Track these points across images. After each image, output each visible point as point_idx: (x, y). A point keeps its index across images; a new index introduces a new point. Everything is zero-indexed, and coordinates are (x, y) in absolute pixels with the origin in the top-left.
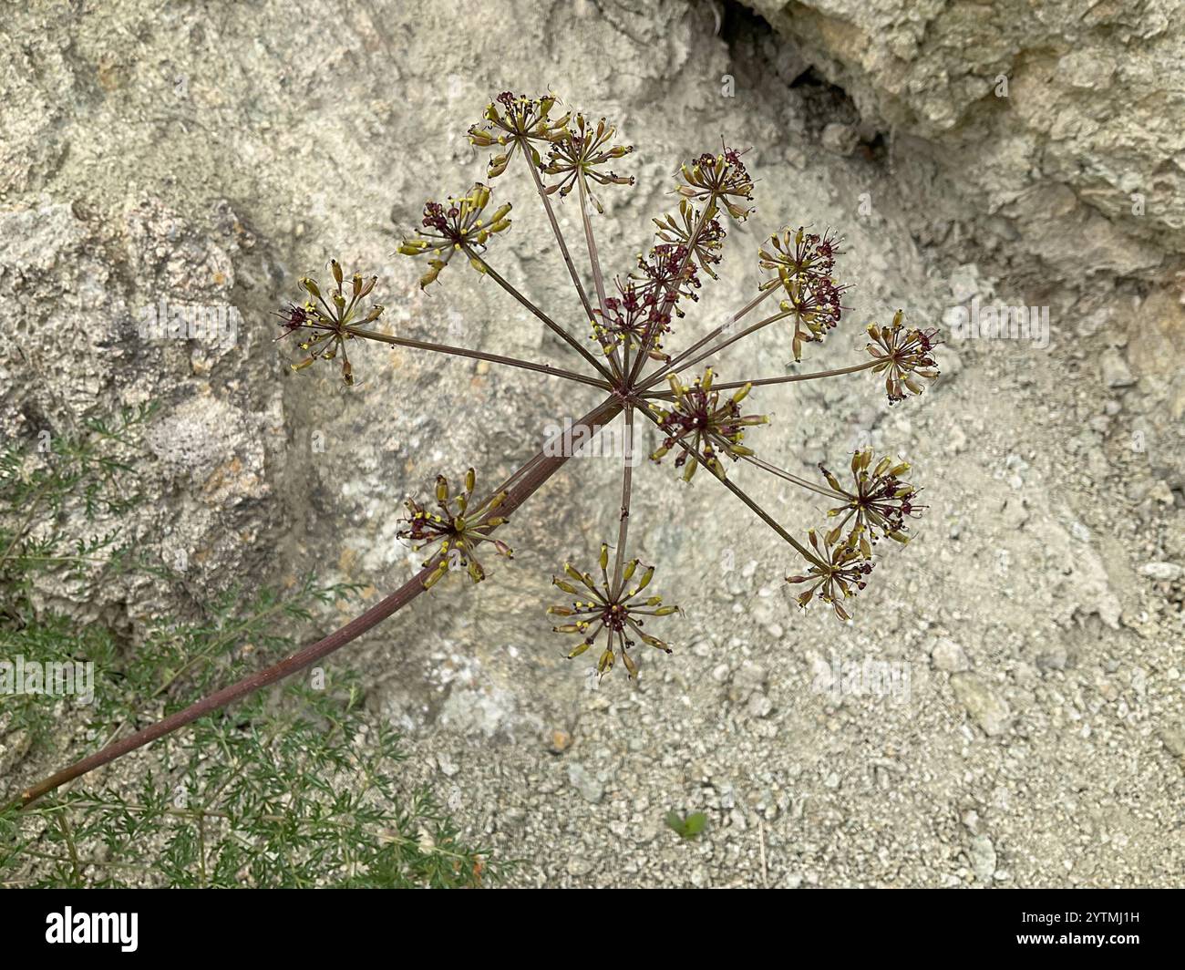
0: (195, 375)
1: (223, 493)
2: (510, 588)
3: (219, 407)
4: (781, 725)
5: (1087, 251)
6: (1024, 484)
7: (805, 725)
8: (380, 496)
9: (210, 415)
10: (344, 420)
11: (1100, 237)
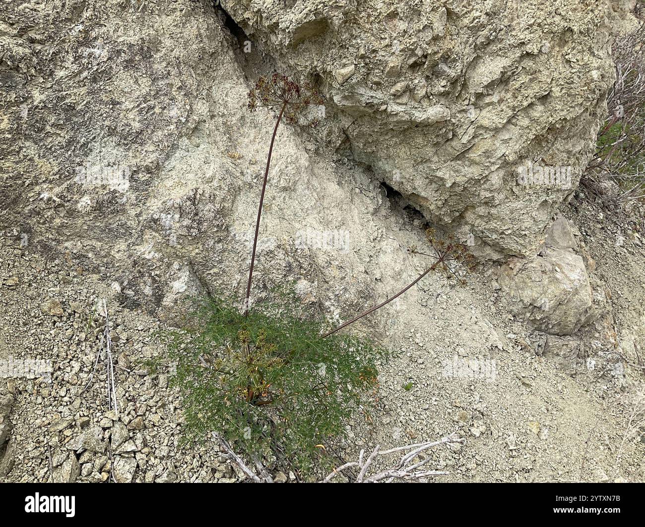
0: (301, 275)
1: (307, 301)
2: (360, 330)
3: (306, 282)
4: (425, 366)
5: (485, 254)
6: (476, 313)
7: (431, 366)
8: (334, 305)
9: (304, 284)
10: (324, 287)
11: (488, 250)
